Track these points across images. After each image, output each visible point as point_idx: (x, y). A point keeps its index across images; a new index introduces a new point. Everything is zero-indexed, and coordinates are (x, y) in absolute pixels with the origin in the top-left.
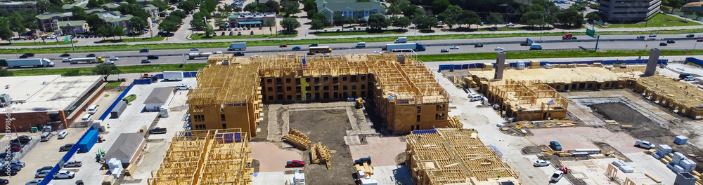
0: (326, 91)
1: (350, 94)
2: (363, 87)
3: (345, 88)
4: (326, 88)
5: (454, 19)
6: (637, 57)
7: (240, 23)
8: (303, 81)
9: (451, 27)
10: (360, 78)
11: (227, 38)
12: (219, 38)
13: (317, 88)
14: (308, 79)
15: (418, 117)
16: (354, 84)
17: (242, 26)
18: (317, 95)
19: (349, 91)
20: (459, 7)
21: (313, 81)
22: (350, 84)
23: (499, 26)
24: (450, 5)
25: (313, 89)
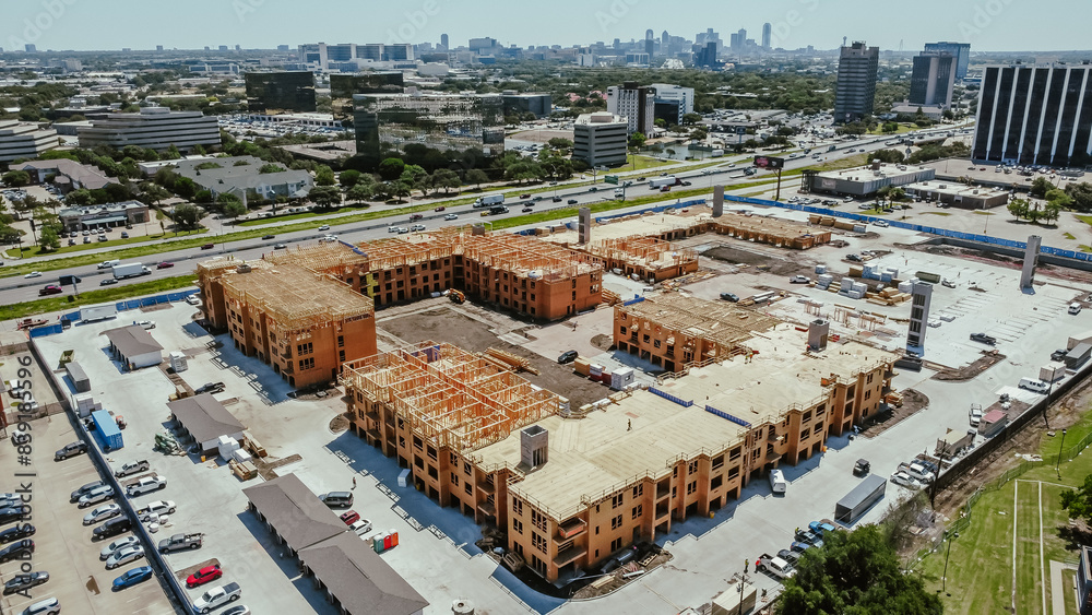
0: (401, 289)
1: (432, 287)
2: (447, 274)
3: (426, 279)
4: (400, 284)
5: (427, 182)
6: (676, 200)
7: (86, 223)
8: (370, 279)
9: (425, 193)
10: (443, 262)
11: (80, 249)
12: (66, 251)
13: (389, 286)
14: (376, 276)
15: (574, 293)
16: (436, 271)
17: (93, 227)
18: (389, 296)
19: (431, 284)
20: (419, 167)
21: (382, 276)
22: (430, 273)
23: (481, 186)
24: (406, 166)
25: (383, 288)
